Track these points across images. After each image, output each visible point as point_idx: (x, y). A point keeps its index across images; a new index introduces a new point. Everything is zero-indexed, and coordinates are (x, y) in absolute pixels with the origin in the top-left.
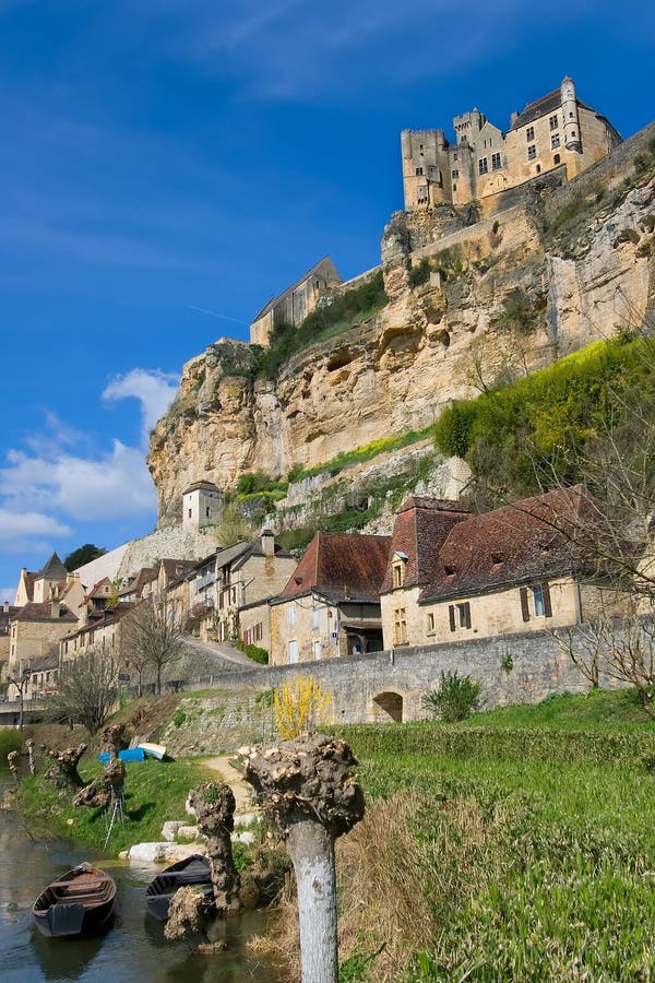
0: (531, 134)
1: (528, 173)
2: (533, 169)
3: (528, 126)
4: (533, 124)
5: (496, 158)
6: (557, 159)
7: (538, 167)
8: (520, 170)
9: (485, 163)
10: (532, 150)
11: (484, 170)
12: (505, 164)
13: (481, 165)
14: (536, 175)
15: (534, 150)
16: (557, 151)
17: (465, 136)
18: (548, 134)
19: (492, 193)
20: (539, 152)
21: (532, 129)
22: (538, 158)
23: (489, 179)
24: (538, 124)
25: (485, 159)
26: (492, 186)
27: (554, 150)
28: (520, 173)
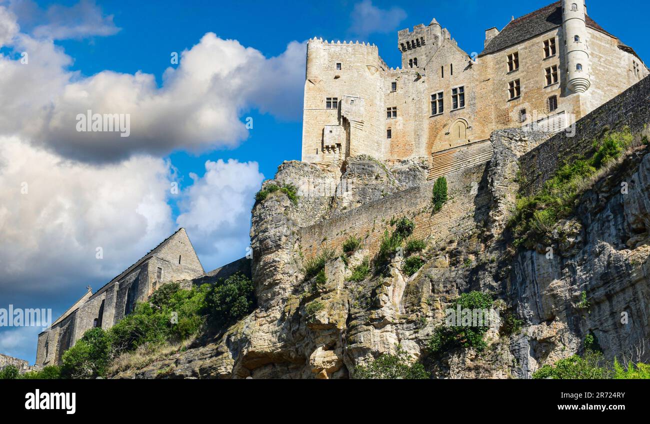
0: (514, 62)
1: (507, 121)
3: (511, 51)
4: (519, 48)
5: (459, 95)
8: (493, 116)
9: (441, 101)
10: (515, 89)
11: (438, 110)
12: (472, 103)
13: (433, 103)
15: (518, 89)
16: (552, 91)
17: (416, 59)
18: (541, 65)
19: (448, 147)
20: (524, 90)
21: (516, 55)
22: (525, 99)
23: (445, 126)
24: (526, 48)
25: (441, 94)
26: (447, 137)
27: (549, 89)
28: (494, 121)
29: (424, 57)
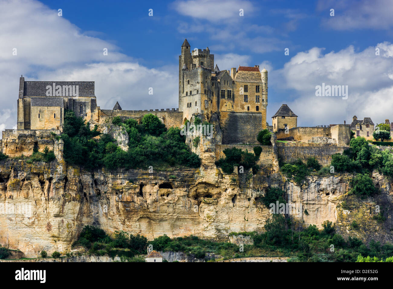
0: (246, 88)
1: (243, 108)
2: (246, 107)
3: (245, 84)
4: (248, 84)
5: (229, 93)
6: (257, 108)
7: (248, 107)
8: (239, 105)
9: (224, 93)
10: (246, 97)
11: (223, 96)
12: (233, 98)
13: (222, 93)
14: (247, 111)
15: (247, 98)
16: (257, 104)
17: (203, 62)
18: (255, 93)
19: (226, 110)
20: (249, 100)
21: (247, 86)
22: (249, 103)
23: (225, 103)
24: (250, 85)
25: (224, 90)
26: (226, 107)
27: (257, 103)
28: (239, 106)
29: (206, 62)
